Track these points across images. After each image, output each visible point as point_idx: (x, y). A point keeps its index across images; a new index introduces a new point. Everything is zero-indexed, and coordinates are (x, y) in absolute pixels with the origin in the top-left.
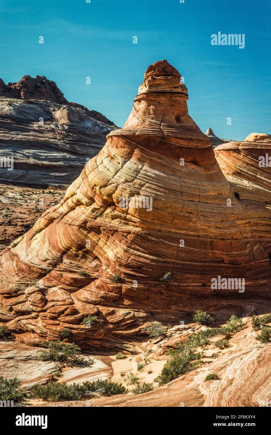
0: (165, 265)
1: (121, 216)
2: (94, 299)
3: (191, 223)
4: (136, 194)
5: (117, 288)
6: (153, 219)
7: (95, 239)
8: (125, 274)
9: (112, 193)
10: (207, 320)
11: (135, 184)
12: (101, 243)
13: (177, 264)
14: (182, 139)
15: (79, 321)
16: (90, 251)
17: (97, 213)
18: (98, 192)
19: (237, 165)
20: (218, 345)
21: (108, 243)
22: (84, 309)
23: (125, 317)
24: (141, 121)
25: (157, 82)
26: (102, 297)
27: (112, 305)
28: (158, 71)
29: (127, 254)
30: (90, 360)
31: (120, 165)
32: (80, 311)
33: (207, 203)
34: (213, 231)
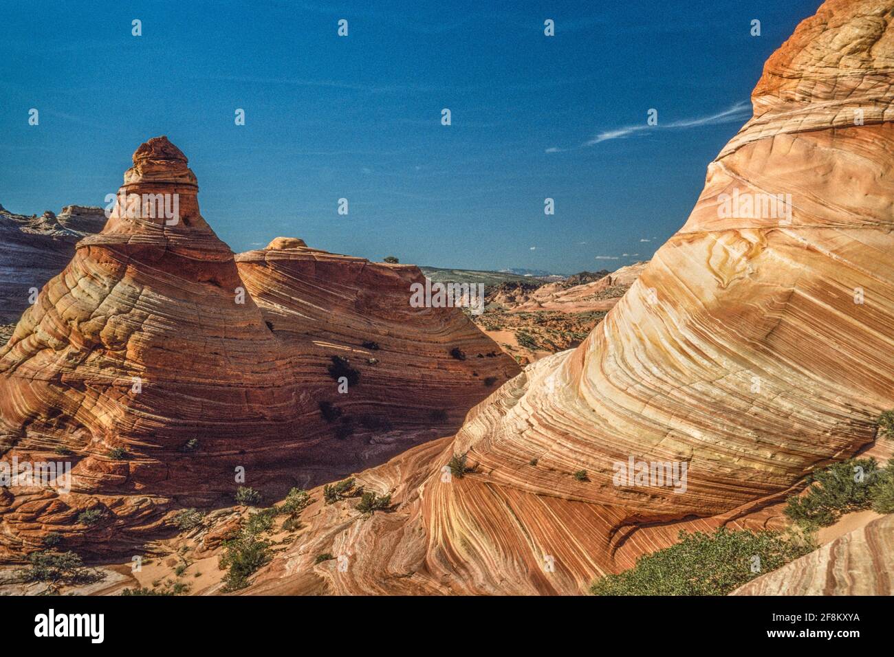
0: (188, 428)
1: (115, 363)
2: (87, 485)
3: (218, 368)
4: (137, 330)
5: (122, 467)
6: (164, 365)
7: (76, 398)
8: (132, 446)
9: (100, 331)
10: (255, 498)
11: (133, 315)
12: (86, 404)
13: (204, 426)
14: (194, 249)
15: (73, 519)
16: (69, 416)
17: (76, 360)
18: (75, 328)
19: (263, 283)
20: (285, 527)
21: (98, 403)
22: (76, 502)
23: (140, 507)
24: (134, 224)
25: (155, 168)
26: (100, 482)
27: (117, 492)
28: (155, 152)
29: (131, 417)
30: (98, 572)
31: (107, 288)
32: (71, 505)
33: (236, 339)
34: (249, 378)
